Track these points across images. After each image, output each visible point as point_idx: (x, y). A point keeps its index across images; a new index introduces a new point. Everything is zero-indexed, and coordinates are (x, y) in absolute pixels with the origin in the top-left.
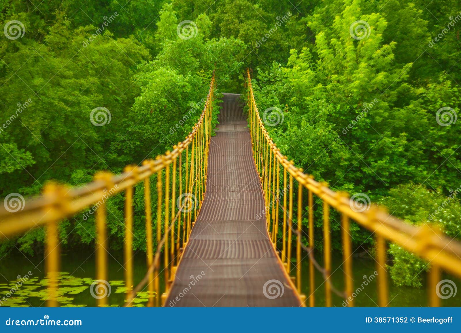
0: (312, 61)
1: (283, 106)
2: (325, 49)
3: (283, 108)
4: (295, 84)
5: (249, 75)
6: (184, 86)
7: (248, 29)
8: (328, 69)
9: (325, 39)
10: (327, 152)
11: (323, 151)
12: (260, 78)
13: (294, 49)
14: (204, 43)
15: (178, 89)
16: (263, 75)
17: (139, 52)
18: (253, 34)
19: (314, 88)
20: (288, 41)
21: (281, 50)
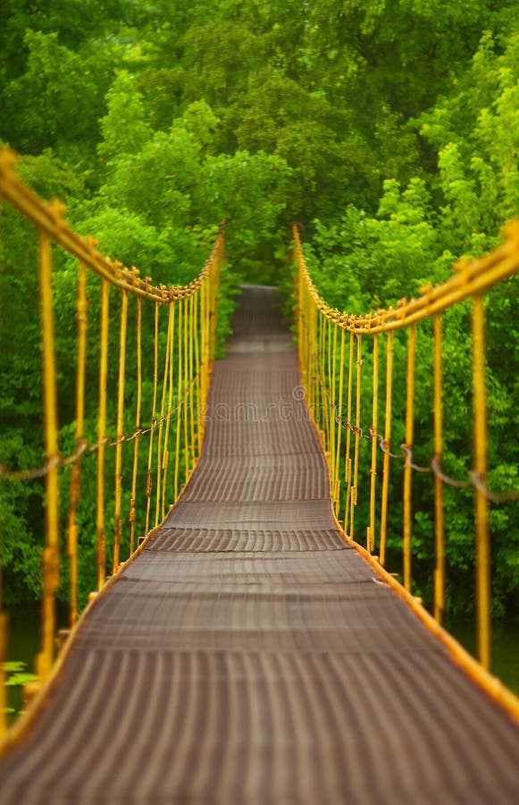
0: (430, 207)
1: (369, 297)
2: (459, 179)
3: (369, 302)
4: (393, 250)
5: (297, 235)
6: (157, 251)
7: (296, 140)
8: (465, 223)
9: (460, 159)
10: (462, 395)
11: (454, 391)
12: (320, 240)
13: (393, 180)
14: (200, 163)
15: (144, 257)
16: (327, 234)
17: (63, 183)
18: (305, 150)
19: (434, 263)
20: (380, 167)
21: (366, 184)
